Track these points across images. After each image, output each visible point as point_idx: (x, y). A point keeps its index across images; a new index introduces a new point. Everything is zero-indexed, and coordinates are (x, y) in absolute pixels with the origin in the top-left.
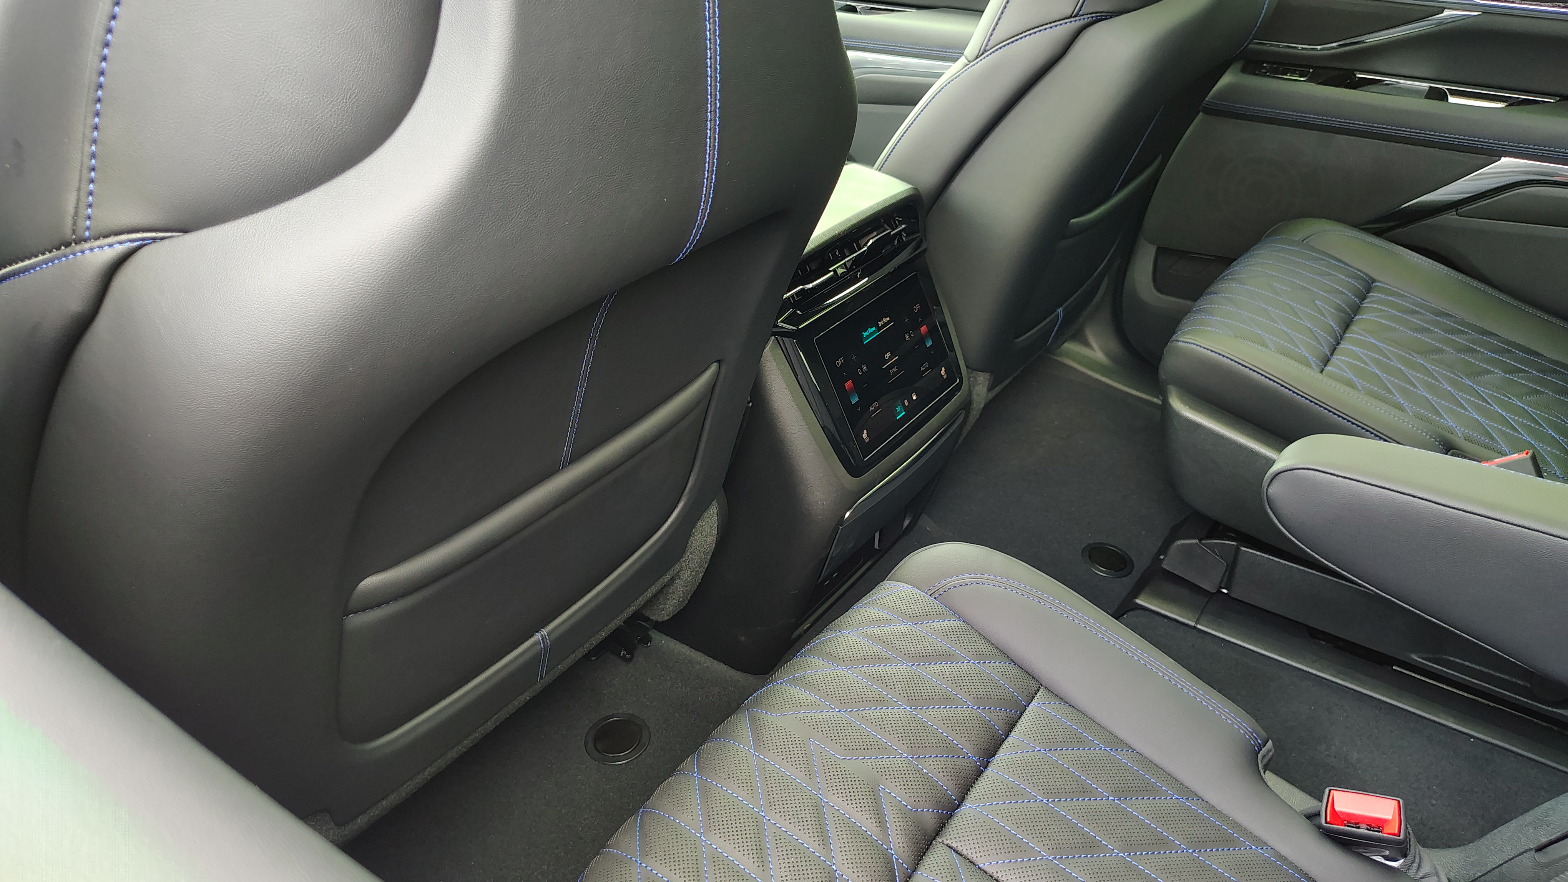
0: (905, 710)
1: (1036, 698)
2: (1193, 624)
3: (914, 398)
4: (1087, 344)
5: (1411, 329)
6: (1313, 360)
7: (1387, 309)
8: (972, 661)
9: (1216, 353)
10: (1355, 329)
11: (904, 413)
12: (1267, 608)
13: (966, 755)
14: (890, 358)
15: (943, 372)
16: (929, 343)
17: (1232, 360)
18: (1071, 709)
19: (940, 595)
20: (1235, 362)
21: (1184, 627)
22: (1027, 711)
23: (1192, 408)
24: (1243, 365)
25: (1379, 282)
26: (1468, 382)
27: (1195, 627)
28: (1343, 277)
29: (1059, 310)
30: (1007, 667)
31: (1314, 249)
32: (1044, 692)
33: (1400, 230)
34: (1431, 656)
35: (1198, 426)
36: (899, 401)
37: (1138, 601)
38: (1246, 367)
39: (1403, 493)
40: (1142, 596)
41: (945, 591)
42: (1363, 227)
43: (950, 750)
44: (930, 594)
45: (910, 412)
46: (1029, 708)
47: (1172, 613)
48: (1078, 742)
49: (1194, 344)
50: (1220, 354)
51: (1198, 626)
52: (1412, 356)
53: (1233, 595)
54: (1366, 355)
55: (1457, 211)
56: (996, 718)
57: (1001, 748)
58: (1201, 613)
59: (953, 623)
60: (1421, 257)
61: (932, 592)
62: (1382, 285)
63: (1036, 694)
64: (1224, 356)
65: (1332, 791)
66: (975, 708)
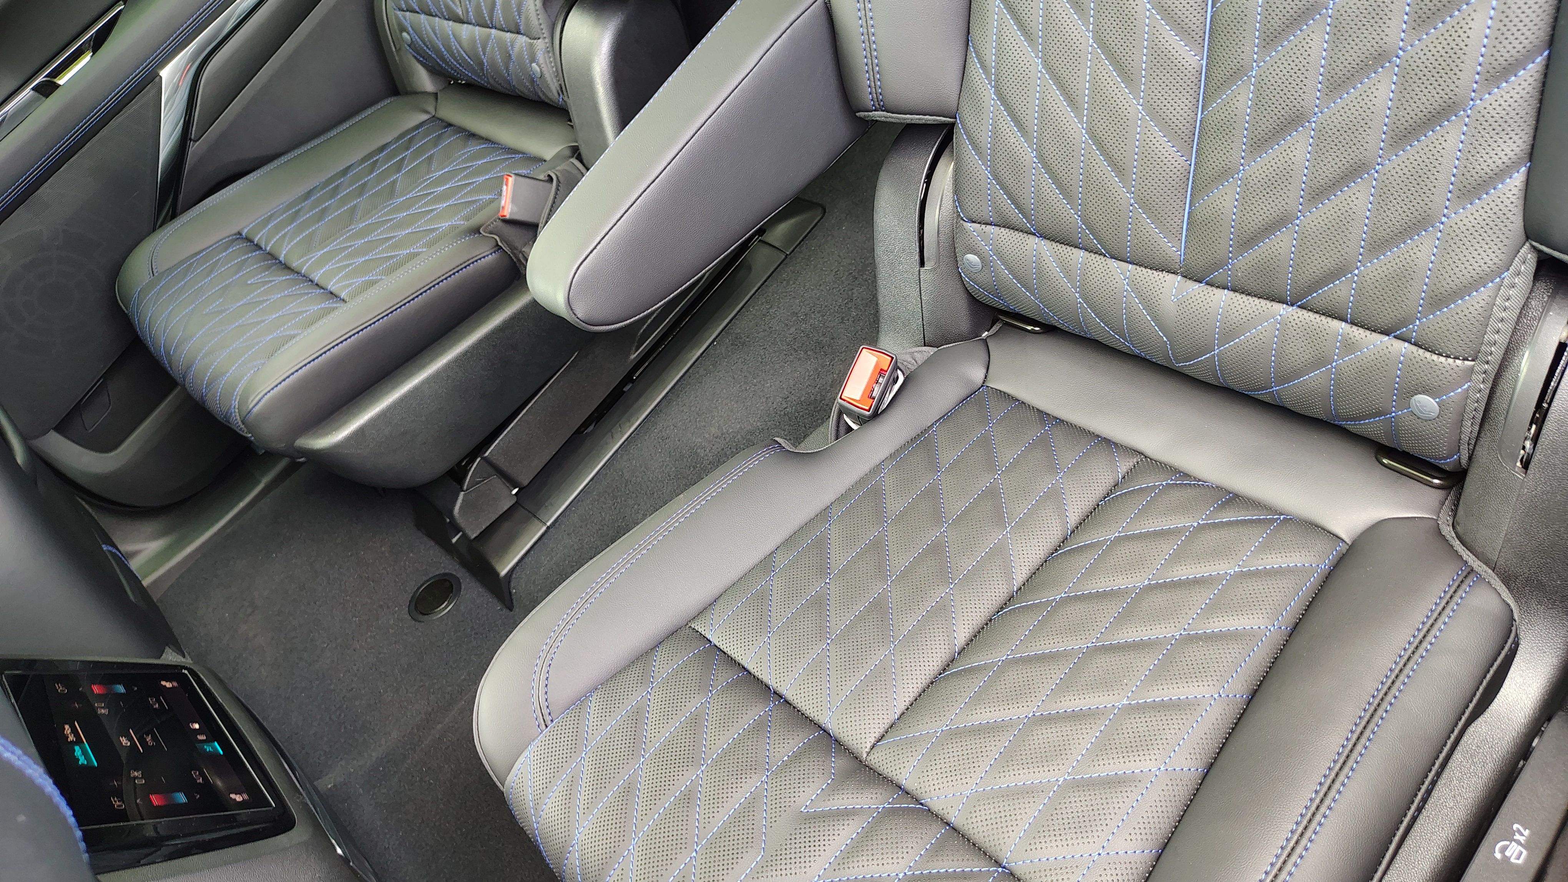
0: (705, 773)
1: (703, 633)
2: (544, 528)
3: (197, 726)
4: (134, 554)
5: (318, 221)
6: (326, 304)
7: (286, 230)
8: (649, 690)
9: (288, 377)
10: (296, 264)
11: (216, 743)
12: (549, 458)
13: (766, 713)
14: (130, 739)
15: (168, 685)
16: (121, 689)
17: (305, 365)
18: (721, 601)
19: (550, 714)
20: (309, 363)
21: (544, 538)
22: (717, 644)
23: (337, 429)
24: (317, 358)
25: (243, 229)
26: (402, 199)
27: (548, 528)
28: (224, 254)
29: (105, 549)
30: (660, 656)
31: (170, 270)
32: (697, 623)
33: (181, 197)
34: (636, 344)
35: (361, 431)
36: (198, 745)
37: (503, 573)
38: (321, 355)
39: (634, 202)
40: (498, 568)
41: (548, 707)
42: (159, 224)
43: (759, 728)
44: (544, 727)
45: (216, 735)
46: (715, 641)
47: (526, 545)
48: (762, 599)
49: (266, 394)
50: (293, 374)
51: (548, 524)
52: (350, 230)
53: (526, 482)
54: (340, 261)
55: (191, 139)
56: (724, 676)
57: (760, 677)
58: (535, 516)
59: (594, 704)
60: (227, 188)
61: (543, 722)
62: (248, 228)
63: (698, 632)
64: (297, 371)
65: (843, 397)
66: (710, 695)
